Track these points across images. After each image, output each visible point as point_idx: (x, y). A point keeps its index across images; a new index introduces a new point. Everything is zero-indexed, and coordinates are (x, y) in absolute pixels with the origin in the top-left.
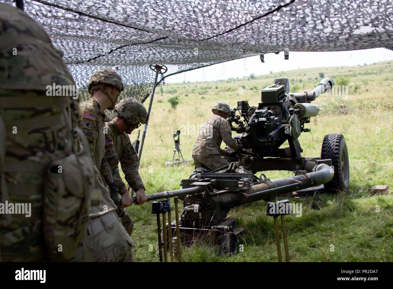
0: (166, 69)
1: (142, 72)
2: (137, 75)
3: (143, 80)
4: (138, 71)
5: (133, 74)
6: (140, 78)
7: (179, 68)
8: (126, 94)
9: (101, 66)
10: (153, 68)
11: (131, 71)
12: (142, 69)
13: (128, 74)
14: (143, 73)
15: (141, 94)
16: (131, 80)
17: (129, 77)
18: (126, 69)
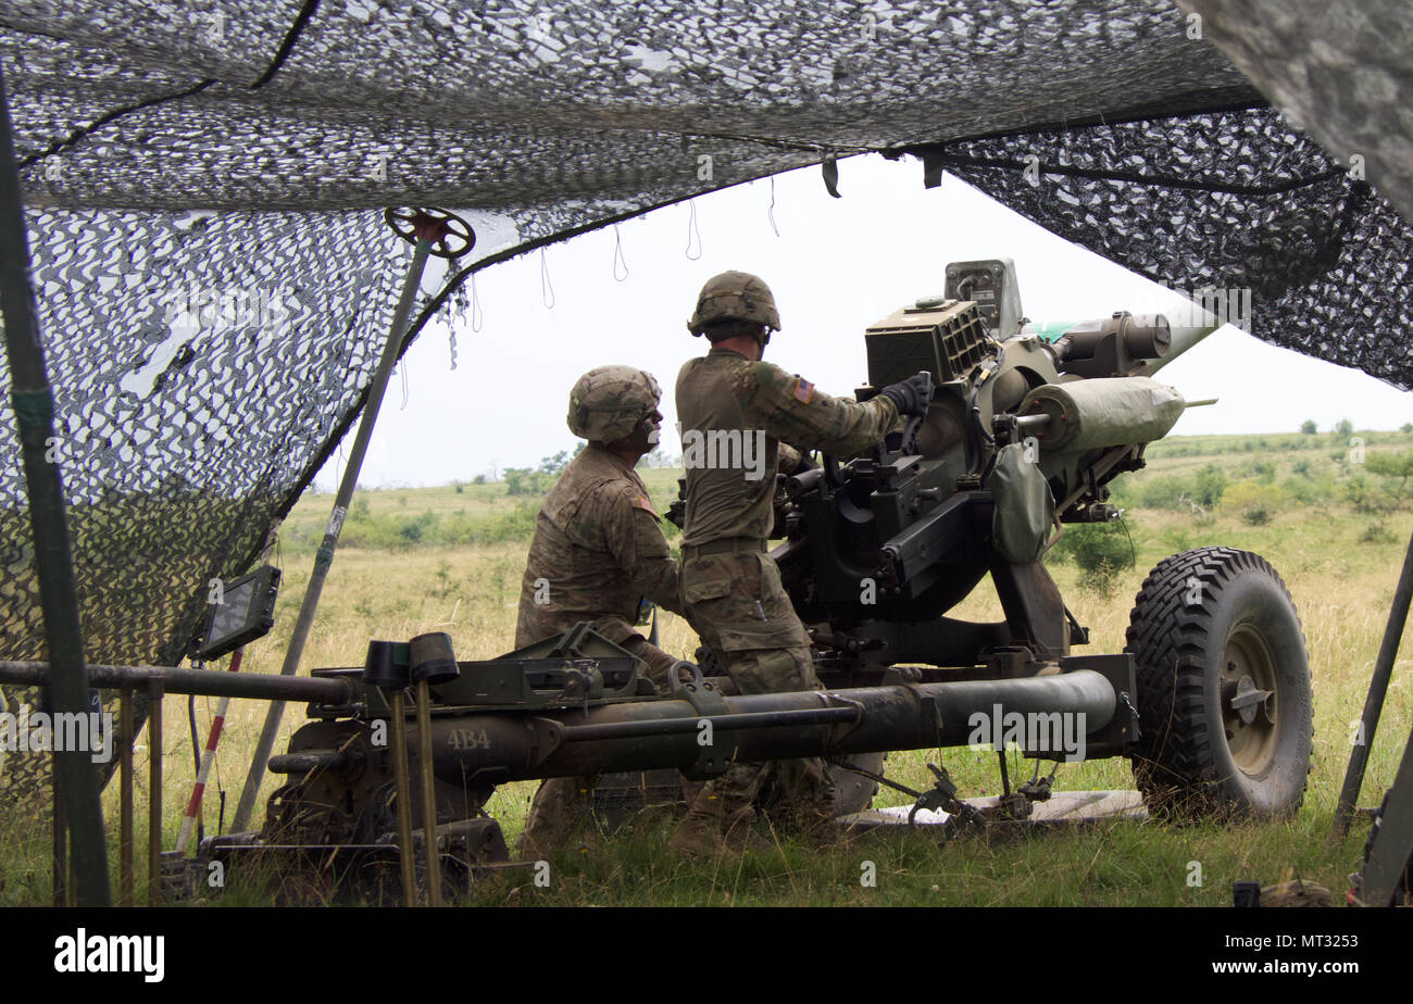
0: (464, 232)
1: (349, 245)
2: (321, 261)
3: (356, 291)
4: (323, 242)
5: (298, 258)
6: (340, 277)
7: (521, 229)
8: (266, 358)
9: (115, 213)
10: (408, 228)
11: (285, 242)
12: (346, 231)
13: (270, 256)
14: (354, 255)
15: (355, 361)
16: (290, 290)
17: (279, 274)
18: (255, 231)
